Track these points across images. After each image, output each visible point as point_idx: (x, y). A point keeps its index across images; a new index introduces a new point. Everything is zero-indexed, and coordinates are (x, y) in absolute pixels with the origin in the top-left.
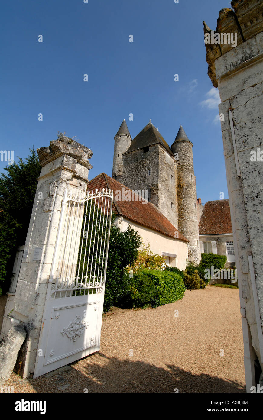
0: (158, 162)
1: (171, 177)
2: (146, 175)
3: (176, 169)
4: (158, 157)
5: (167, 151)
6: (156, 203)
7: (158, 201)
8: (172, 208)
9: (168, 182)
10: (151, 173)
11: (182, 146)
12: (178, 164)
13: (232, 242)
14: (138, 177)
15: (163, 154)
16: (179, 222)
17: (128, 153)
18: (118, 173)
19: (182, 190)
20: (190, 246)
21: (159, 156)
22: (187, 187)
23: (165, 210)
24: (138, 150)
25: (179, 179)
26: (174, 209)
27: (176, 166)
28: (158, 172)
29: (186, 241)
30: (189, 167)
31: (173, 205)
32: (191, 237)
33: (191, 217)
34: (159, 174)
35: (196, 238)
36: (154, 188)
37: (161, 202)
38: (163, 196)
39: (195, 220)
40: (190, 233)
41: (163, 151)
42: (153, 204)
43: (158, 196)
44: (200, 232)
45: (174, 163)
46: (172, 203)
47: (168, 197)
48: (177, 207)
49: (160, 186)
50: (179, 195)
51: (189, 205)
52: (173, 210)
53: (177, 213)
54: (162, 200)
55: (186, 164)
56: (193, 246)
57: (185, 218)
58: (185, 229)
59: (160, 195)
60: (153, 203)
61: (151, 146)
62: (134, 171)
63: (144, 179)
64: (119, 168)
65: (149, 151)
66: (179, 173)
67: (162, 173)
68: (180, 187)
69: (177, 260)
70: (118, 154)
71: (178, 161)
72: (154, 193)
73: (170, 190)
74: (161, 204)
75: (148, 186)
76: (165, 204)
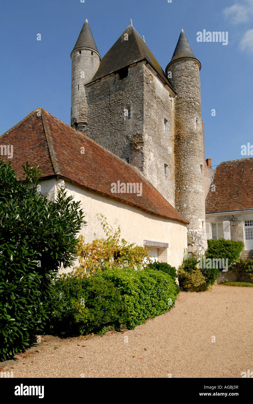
0: (143, 95)
1: (165, 123)
2: (123, 120)
3: (173, 109)
4: (143, 85)
5: (157, 75)
6: (140, 165)
7: (143, 161)
8: (165, 173)
9: (159, 131)
10: (131, 116)
11: (183, 68)
12: (177, 99)
14: (112, 124)
15: (152, 80)
16: (176, 195)
17: (95, 81)
18: (80, 118)
19: (181, 144)
20: (192, 230)
21: (145, 83)
22: (190, 138)
23: (155, 176)
24: (110, 74)
25: (178, 125)
26: (170, 174)
27: (173, 104)
28: (142, 113)
29: (185, 223)
30: (193, 104)
31: (167, 168)
32: (194, 217)
33: (195, 186)
34: (145, 115)
35: (201, 218)
36: (136, 140)
37: (147, 163)
38: (152, 154)
39: (200, 190)
40: (192, 211)
41: (151, 75)
42: (136, 168)
43: (142, 153)
44: (207, 210)
45: (170, 98)
46: (166, 166)
47: (160, 155)
48: (173, 172)
49: (146, 137)
51: (192, 168)
52: (166, 177)
53: (174, 181)
54: (150, 160)
55: (189, 99)
56: (197, 231)
57: (185, 188)
58: (185, 205)
59: (146, 152)
60: (135, 165)
61: (131, 66)
62: (105, 113)
63: (120, 126)
64: (80, 110)
65: (127, 76)
66: (177, 116)
67: (149, 114)
68: (178, 139)
69: (169, 251)
70: (79, 85)
71: (176, 94)
72: (137, 148)
73: (162, 143)
74: (148, 167)
75: (128, 137)
76: (154, 167)
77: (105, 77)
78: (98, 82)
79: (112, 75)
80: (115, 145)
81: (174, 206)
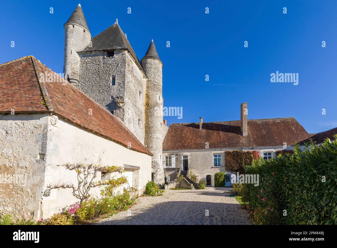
0: (125, 72)
1: (140, 93)
2: (110, 85)
3: (145, 86)
4: (125, 65)
5: (135, 62)
6: (122, 117)
7: (124, 115)
8: (139, 124)
9: (136, 98)
10: (116, 83)
11: (153, 63)
12: (148, 81)
13: (187, 156)
14: (100, 86)
15: (132, 64)
16: (145, 138)
17: (86, 52)
18: (72, 75)
19: (150, 108)
20: (154, 160)
21: (126, 65)
22: (155, 106)
23: (132, 125)
24: (99, 51)
25: (148, 96)
26: (142, 125)
27: (145, 83)
28: (124, 83)
29: (151, 155)
30: (158, 87)
31: (140, 122)
32: (155, 152)
33: (157, 134)
34: (126, 85)
35: (160, 153)
36: (119, 100)
37: (127, 116)
38: (130, 111)
39: (160, 137)
40: (155, 148)
41: (131, 61)
42: (118, 118)
43: (123, 110)
44: (163, 149)
45: (143, 79)
46: (139, 120)
47: (136, 113)
48: (144, 124)
49: (126, 100)
50: (146, 113)
51: (156, 124)
52: (139, 127)
53: (144, 130)
54: (129, 115)
55: (155, 83)
56: (157, 160)
57: (151, 135)
58: (151, 145)
59: (126, 110)
60: (118, 116)
61: (116, 50)
62: (94, 77)
63: (107, 88)
64: (73, 69)
65: (113, 56)
66: (147, 91)
67: (129, 85)
68: (147, 104)
69: (140, 171)
70: (71, 50)
71: (147, 78)
72: (119, 106)
73: (137, 106)
74: (127, 119)
75: (113, 97)
76: (132, 120)
77: (96, 52)
78: (89, 53)
79: (101, 52)
80: (103, 101)
81: (144, 145)
